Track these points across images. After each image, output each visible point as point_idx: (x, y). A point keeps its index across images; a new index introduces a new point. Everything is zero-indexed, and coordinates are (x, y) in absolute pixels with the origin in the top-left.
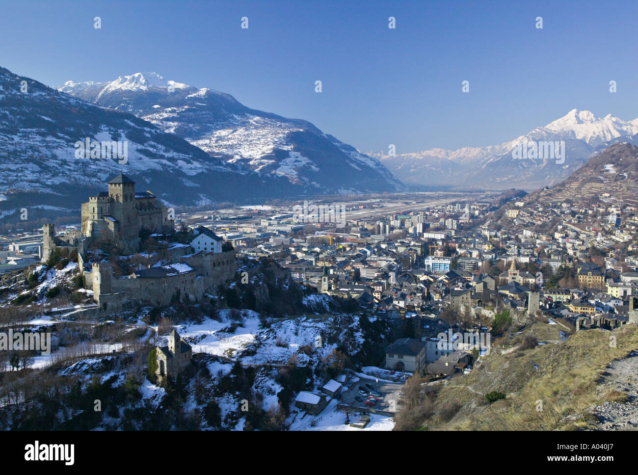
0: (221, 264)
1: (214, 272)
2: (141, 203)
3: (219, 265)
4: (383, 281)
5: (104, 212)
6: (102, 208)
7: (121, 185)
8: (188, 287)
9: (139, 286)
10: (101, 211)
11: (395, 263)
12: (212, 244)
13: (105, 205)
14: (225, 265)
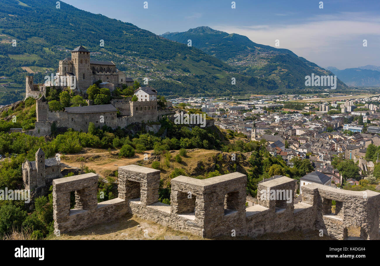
0: (143, 109)
1: (137, 114)
2: (101, 68)
3: (141, 109)
4: (307, 137)
5: (67, 70)
6: (65, 68)
7: (78, 53)
8: (109, 122)
9: (67, 118)
10: (65, 70)
11: (321, 127)
12: (146, 96)
13: (67, 65)
14: (147, 110)
